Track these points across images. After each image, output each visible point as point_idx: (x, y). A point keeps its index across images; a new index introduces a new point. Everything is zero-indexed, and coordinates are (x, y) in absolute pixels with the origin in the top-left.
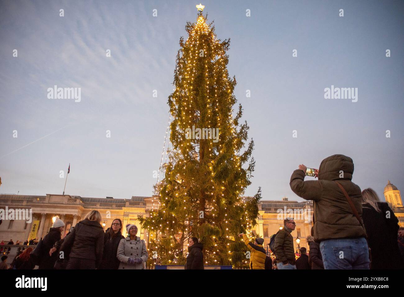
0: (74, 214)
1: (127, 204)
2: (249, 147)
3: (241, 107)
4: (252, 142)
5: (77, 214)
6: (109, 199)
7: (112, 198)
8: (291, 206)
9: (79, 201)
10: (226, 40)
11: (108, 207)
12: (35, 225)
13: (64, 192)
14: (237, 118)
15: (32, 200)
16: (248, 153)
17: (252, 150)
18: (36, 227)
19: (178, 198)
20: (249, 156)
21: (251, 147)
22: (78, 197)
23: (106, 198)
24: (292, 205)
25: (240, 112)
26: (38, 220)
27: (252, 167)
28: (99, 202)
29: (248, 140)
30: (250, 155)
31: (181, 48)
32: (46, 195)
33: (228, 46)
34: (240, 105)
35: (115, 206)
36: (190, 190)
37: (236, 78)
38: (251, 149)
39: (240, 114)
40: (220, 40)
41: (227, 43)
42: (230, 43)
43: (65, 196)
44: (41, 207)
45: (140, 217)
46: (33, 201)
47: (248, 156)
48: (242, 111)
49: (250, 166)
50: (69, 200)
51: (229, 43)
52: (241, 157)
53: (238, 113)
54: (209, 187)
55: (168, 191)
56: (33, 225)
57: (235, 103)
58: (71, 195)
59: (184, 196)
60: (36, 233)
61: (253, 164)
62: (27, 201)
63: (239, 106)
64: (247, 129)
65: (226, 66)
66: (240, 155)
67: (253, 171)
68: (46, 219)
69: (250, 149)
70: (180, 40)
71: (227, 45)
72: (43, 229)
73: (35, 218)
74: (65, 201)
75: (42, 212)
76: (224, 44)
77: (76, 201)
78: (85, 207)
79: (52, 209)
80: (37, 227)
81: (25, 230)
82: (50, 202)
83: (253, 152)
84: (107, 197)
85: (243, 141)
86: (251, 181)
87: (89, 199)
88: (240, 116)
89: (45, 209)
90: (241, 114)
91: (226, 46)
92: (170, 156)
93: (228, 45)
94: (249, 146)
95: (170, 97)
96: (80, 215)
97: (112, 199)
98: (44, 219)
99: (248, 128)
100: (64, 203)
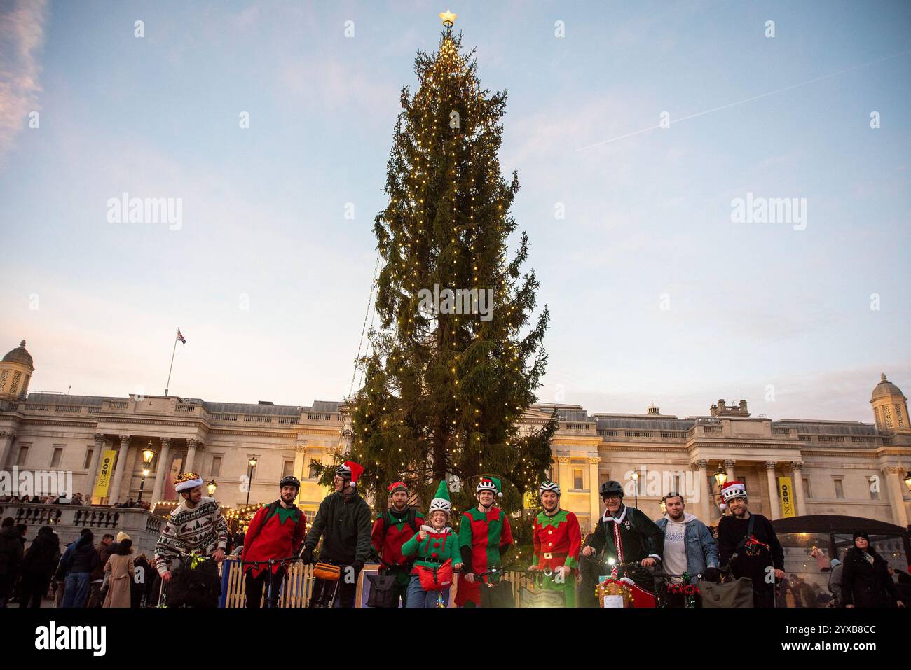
0: (188, 437)
1: (304, 417)
2: (539, 324)
3: (525, 239)
4: (546, 312)
5: (195, 437)
6: (265, 406)
7: (271, 403)
8: (662, 426)
9: (199, 410)
10: (498, 93)
11: (262, 424)
12: (107, 460)
13: (167, 391)
14: (517, 262)
15: (100, 406)
16: (536, 335)
17: (544, 330)
18: (108, 464)
19: (388, 430)
20: (538, 342)
21: (543, 323)
22: (196, 401)
23: (257, 403)
24: (665, 424)
25: (524, 249)
26: (112, 449)
27: (541, 366)
28: (242, 412)
29: (535, 309)
30: (541, 339)
31: (405, 110)
32: (129, 397)
33: (501, 108)
34: (524, 233)
35: (277, 422)
36: (412, 413)
37: (518, 175)
38: (542, 326)
39: (523, 255)
40: (487, 92)
41: (502, 100)
42: (507, 102)
43: (169, 398)
44: (119, 421)
45: (316, 462)
46: (101, 408)
47: (536, 342)
48: (528, 246)
49: (537, 365)
50: (178, 407)
51: (504, 101)
52: (523, 343)
53: (520, 251)
54: (449, 408)
55: (369, 416)
56: (104, 459)
57: (512, 230)
58: (182, 396)
59: (400, 426)
60: (109, 476)
61: (542, 360)
62: (89, 408)
63: (522, 236)
64: (534, 286)
65: (496, 152)
66: (521, 340)
67: (543, 374)
68: (129, 448)
69: (540, 327)
70: (401, 93)
71: (499, 106)
72: (124, 470)
73: (106, 445)
74: (170, 410)
75: (121, 433)
76: (496, 101)
77: (192, 409)
78: (213, 423)
79: (143, 427)
80: (111, 465)
81: (87, 470)
82: (137, 411)
83: (547, 333)
84: (260, 402)
85: (526, 311)
86: (537, 396)
87: (220, 405)
88: (523, 258)
89: (127, 426)
90: (526, 254)
91: (499, 108)
92: (375, 343)
93: (503, 106)
94: (538, 320)
95: (377, 219)
96: (201, 440)
97: (269, 406)
98: (126, 448)
99: (538, 285)
100: (168, 415)
